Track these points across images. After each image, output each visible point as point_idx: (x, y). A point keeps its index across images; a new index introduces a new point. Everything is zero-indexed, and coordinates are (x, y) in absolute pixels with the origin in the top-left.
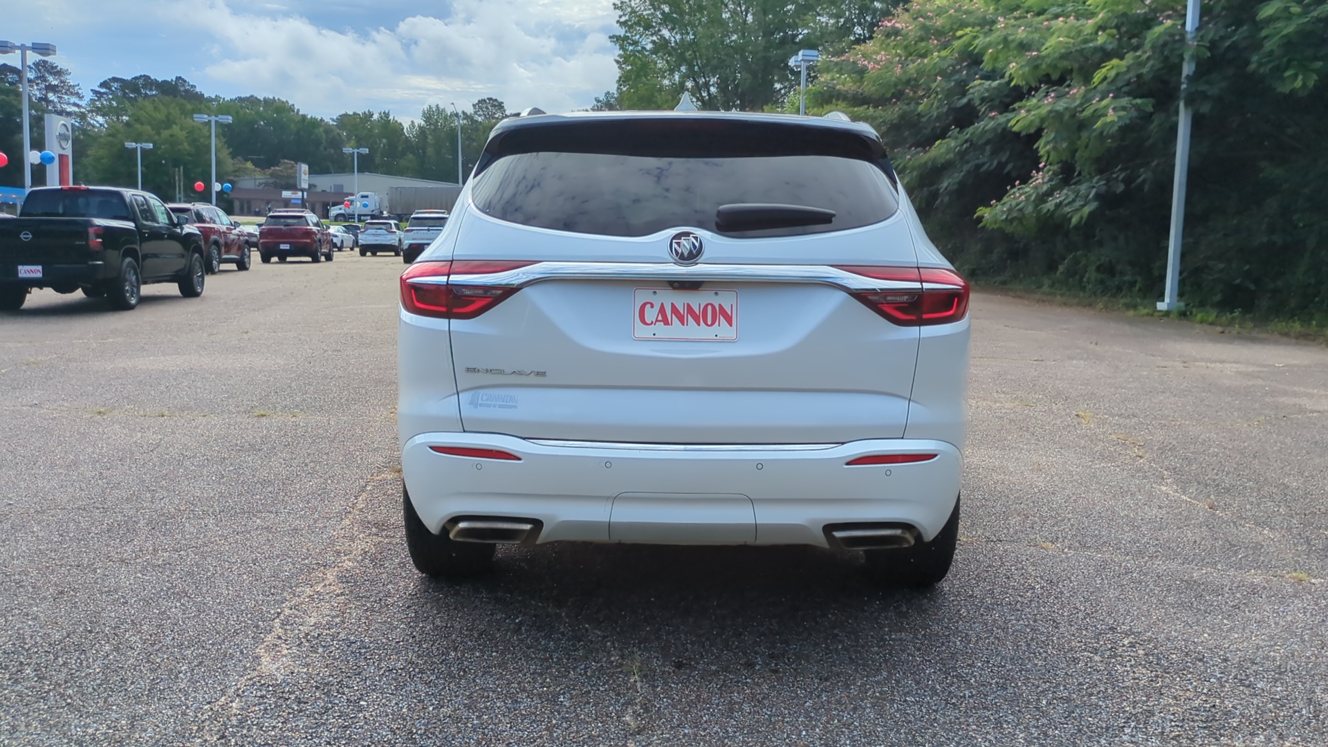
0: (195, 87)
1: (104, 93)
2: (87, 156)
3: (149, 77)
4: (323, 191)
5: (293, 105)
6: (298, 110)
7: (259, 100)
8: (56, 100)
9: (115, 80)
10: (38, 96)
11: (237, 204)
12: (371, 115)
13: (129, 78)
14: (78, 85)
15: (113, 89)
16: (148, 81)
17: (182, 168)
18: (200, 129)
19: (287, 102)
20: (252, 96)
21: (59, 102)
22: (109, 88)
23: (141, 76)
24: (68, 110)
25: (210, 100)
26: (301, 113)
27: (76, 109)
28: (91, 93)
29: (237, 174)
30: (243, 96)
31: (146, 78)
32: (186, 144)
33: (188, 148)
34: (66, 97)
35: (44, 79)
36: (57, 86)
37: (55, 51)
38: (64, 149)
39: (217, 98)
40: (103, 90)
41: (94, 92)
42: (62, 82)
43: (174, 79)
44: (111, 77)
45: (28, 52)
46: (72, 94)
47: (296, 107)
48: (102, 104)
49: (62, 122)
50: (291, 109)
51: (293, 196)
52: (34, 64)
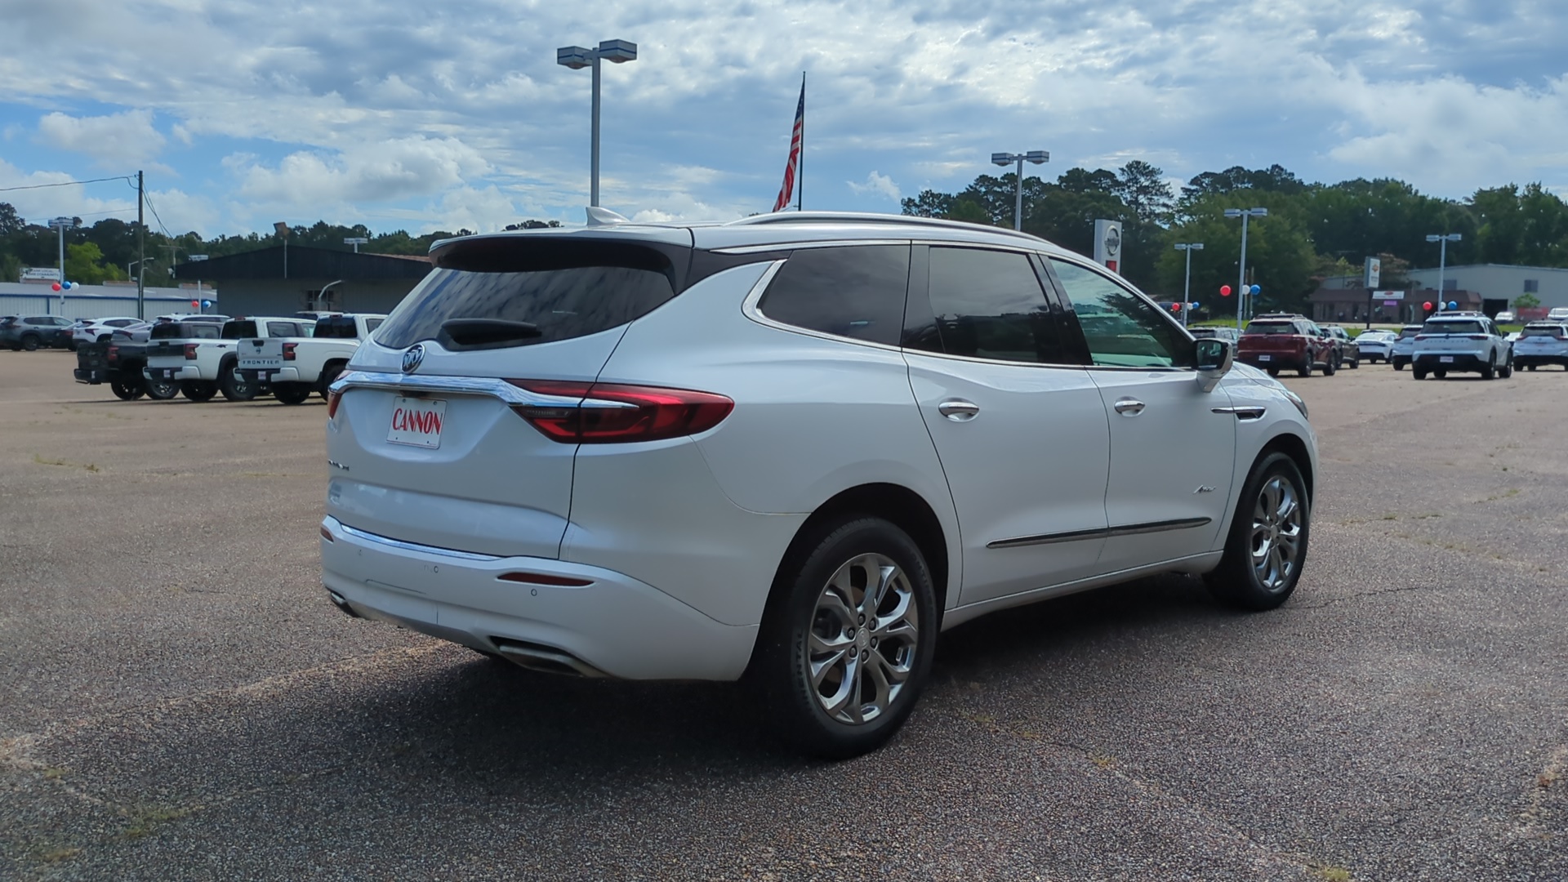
0: (1293, 174)
1: (1194, 191)
2: (1160, 261)
3: (1242, 169)
4: (1428, 289)
5: (1411, 186)
6: (1417, 191)
7: (1368, 183)
8: (1146, 202)
9: (1206, 175)
10: (1129, 199)
11: (1317, 308)
12: (1515, 189)
13: (1221, 172)
14: (1169, 184)
15: (1204, 185)
16: (1239, 173)
17: (1253, 269)
18: (1280, 223)
19: (1403, 182)
20: (1360, 179)
21: (1149, 204)
22: (1201, 185)
23: (1233, 168)
24: (1157, 211)
25: (1310, 188)
26: (1420, 194)
27: (1165, 210)
28: (1181, 192)
29: (1322, 273)
30: (1348, 180)
31: (1239, 169)
32: (1262, 241)
33: (1265, 245)
34: (1155, 198)
35: (1136, 181)
36: (1148, 187)
37: (1048, 158)
38: (1112, 255)
39: (1317, 185)
40: (1194, 187)
41: (1185, 190)
42: (1153, 182)
43: (1270, 168)
44: (1202, 172)
45: (1024, 162)
46: (1162, 194)
47: (1414, 188)
48: (1191, 203)
49: (1112, 227)
50: (1409, 189)
51: (1387, 297)
52: (1127, 166)
